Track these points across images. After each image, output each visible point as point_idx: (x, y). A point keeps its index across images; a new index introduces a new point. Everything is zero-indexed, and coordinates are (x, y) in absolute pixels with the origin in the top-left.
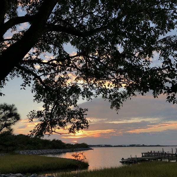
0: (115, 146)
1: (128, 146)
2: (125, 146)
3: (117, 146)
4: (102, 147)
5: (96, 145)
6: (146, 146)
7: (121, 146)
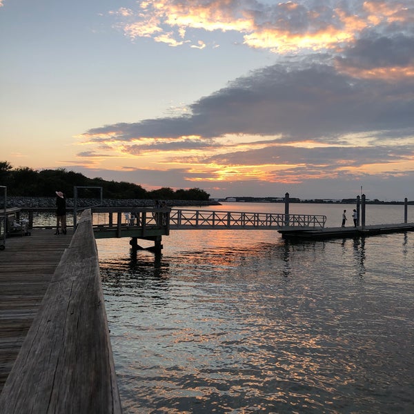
0: (306, 202)
1: (338, 202)
2: (331, 202)
3: (311, 202)
4: (276, 202)
5: (263, 199)
6: (383, 203)
7: (321, 202)
